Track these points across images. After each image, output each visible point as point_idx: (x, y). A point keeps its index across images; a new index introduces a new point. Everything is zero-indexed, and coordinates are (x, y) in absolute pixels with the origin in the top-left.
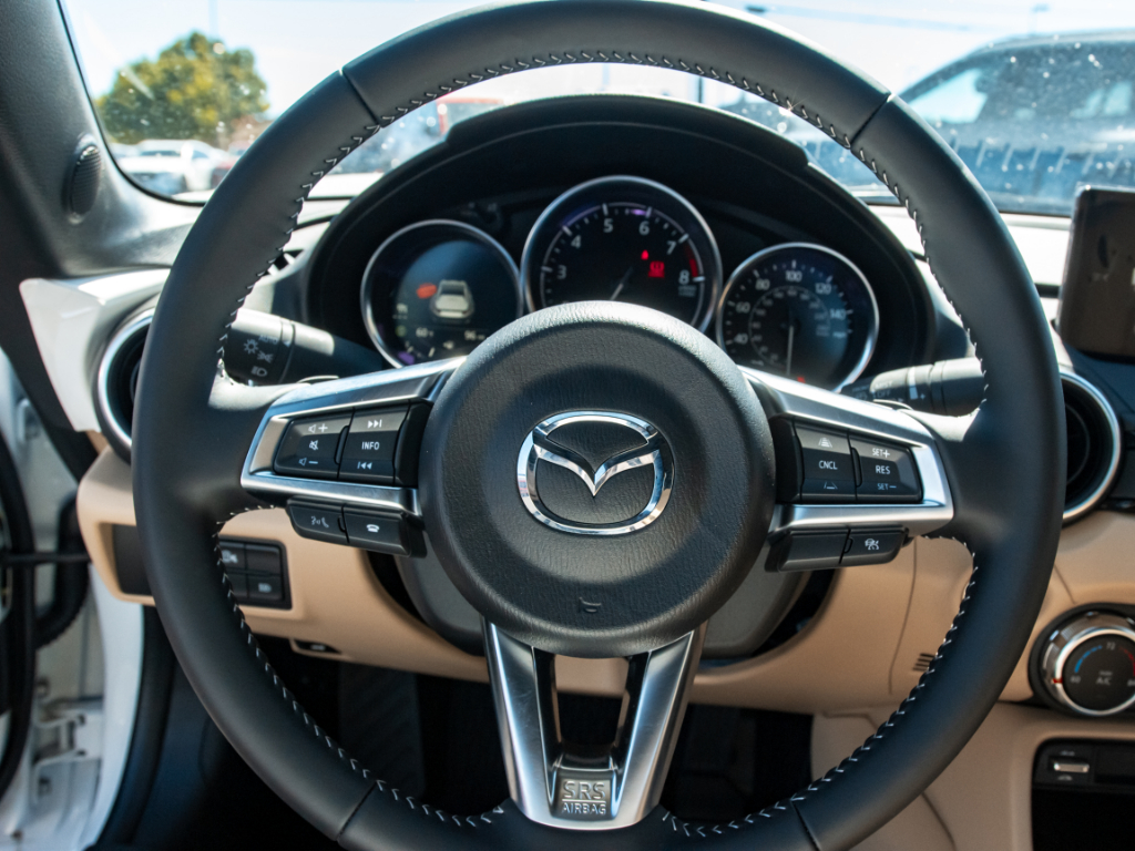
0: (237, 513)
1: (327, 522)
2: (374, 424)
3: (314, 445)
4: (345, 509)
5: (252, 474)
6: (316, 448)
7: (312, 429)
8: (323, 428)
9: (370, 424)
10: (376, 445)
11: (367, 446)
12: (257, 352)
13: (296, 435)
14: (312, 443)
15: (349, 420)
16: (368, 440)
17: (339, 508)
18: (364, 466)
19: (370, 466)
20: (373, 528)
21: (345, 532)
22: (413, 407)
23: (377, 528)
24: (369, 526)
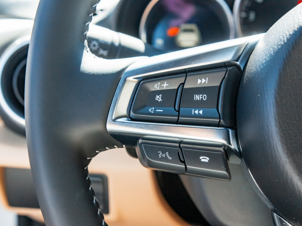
0: (101, 151)
1: (170, 155)
2: (202, 81)
3: (159, 98)
4: (181, 145)
5: (114, 120)
6: (160, 100)
7: (156, 86)
8: (165, 85)
9: (199, 81)
10: (204, 97)
11: (197, 97)
12: (98, 49)
13: (146, 91)
14: (158, 97)
15: (184, 78)
16: (198, 94)
17: (178, 145)
18: (197, 112)
19: (201, 112)
20: (205, 159)
21: (184, 162)
22: (229, 69)
23: (208, 159)
24: (201, 158)
